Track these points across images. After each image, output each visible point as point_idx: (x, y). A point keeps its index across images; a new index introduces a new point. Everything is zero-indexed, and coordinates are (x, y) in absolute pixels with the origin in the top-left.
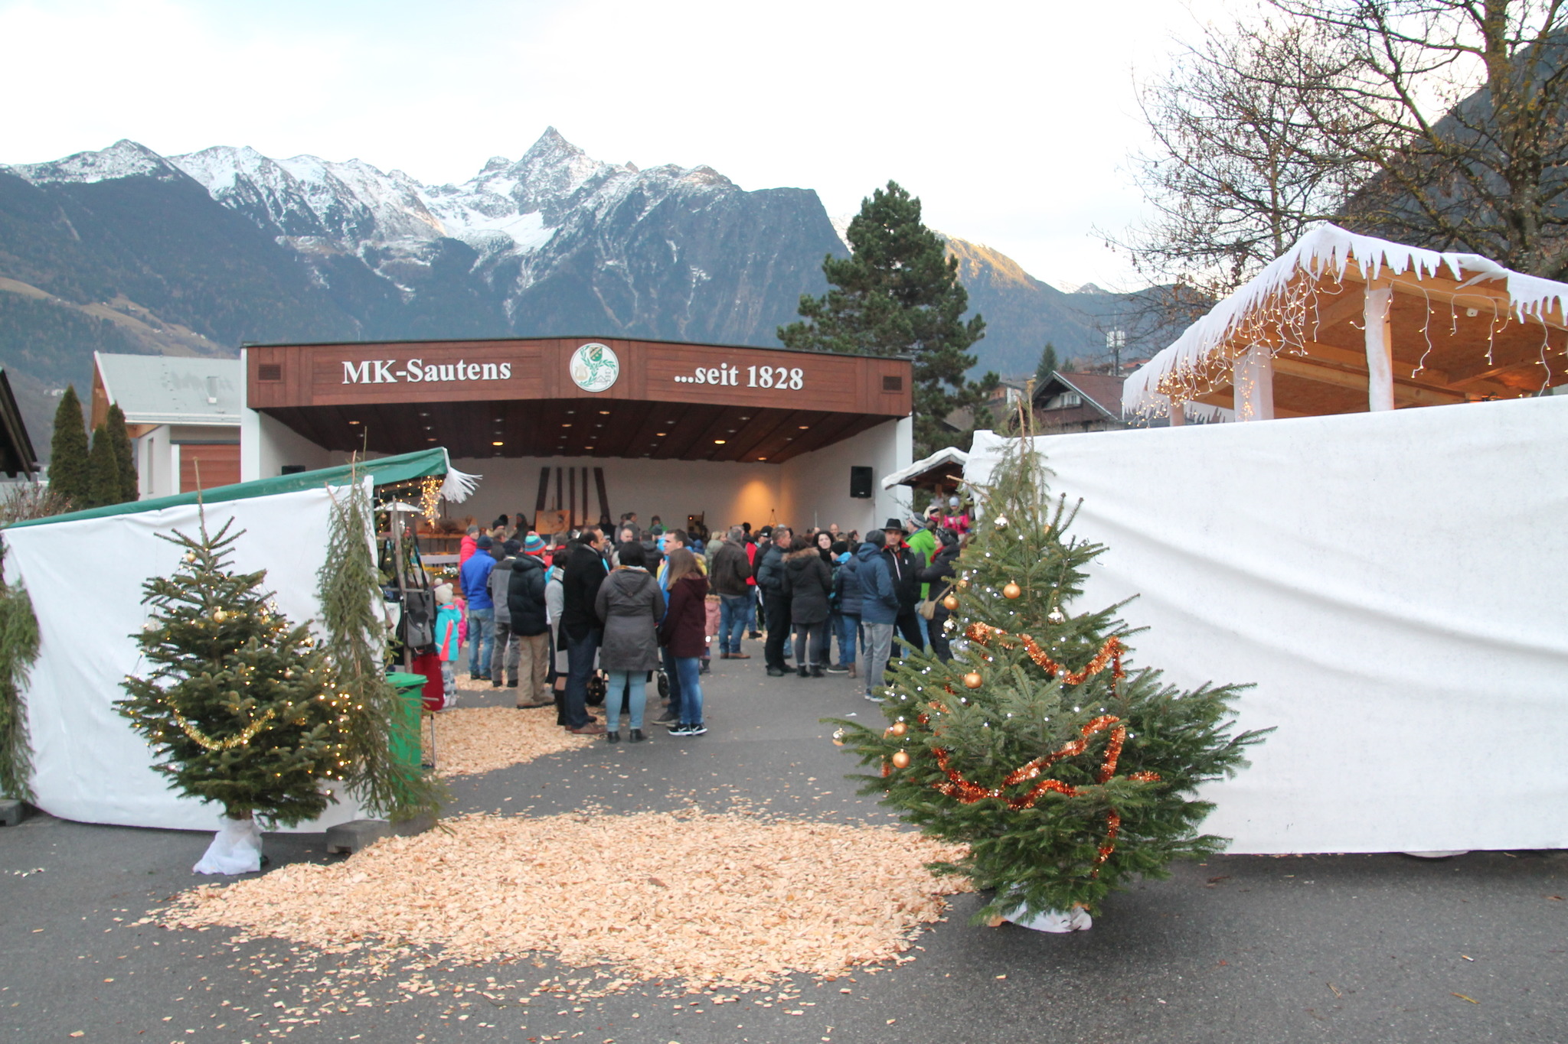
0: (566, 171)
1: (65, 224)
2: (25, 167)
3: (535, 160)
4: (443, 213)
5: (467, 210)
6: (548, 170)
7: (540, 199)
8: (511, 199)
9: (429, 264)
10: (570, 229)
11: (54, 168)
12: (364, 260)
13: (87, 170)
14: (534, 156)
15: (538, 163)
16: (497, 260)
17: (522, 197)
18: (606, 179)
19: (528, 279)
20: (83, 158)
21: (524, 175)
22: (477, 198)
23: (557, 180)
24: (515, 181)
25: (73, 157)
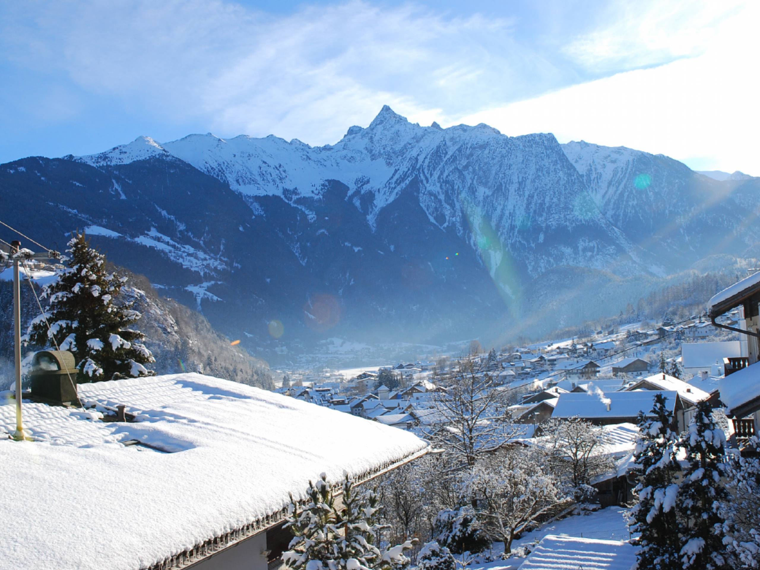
0: (397, 133)
1: (116, 190)
2: (89, 156)
3: (378, 126)
4: (325, 163)
5: (339, 160)
6: (386, 132)
7: (382, 151)
8: (365, 152)
9: (321, 197)
10: (404, 168)
11: (104, 157)
12: (282, 197)
13: (122, 156)
14: (376, 125)
15: (380, 128)
16: (360, 192)
17: (372, 151)
18: (422, 137)
19: (380, 202)
20: (118, 149)
21: (371, 137)
22: (345, 152)
23: (392, 139)
24: (366, 140)
25: (114, 149)
